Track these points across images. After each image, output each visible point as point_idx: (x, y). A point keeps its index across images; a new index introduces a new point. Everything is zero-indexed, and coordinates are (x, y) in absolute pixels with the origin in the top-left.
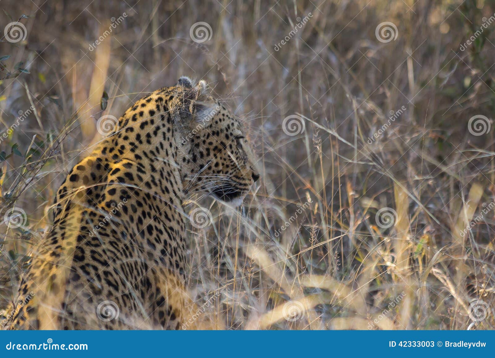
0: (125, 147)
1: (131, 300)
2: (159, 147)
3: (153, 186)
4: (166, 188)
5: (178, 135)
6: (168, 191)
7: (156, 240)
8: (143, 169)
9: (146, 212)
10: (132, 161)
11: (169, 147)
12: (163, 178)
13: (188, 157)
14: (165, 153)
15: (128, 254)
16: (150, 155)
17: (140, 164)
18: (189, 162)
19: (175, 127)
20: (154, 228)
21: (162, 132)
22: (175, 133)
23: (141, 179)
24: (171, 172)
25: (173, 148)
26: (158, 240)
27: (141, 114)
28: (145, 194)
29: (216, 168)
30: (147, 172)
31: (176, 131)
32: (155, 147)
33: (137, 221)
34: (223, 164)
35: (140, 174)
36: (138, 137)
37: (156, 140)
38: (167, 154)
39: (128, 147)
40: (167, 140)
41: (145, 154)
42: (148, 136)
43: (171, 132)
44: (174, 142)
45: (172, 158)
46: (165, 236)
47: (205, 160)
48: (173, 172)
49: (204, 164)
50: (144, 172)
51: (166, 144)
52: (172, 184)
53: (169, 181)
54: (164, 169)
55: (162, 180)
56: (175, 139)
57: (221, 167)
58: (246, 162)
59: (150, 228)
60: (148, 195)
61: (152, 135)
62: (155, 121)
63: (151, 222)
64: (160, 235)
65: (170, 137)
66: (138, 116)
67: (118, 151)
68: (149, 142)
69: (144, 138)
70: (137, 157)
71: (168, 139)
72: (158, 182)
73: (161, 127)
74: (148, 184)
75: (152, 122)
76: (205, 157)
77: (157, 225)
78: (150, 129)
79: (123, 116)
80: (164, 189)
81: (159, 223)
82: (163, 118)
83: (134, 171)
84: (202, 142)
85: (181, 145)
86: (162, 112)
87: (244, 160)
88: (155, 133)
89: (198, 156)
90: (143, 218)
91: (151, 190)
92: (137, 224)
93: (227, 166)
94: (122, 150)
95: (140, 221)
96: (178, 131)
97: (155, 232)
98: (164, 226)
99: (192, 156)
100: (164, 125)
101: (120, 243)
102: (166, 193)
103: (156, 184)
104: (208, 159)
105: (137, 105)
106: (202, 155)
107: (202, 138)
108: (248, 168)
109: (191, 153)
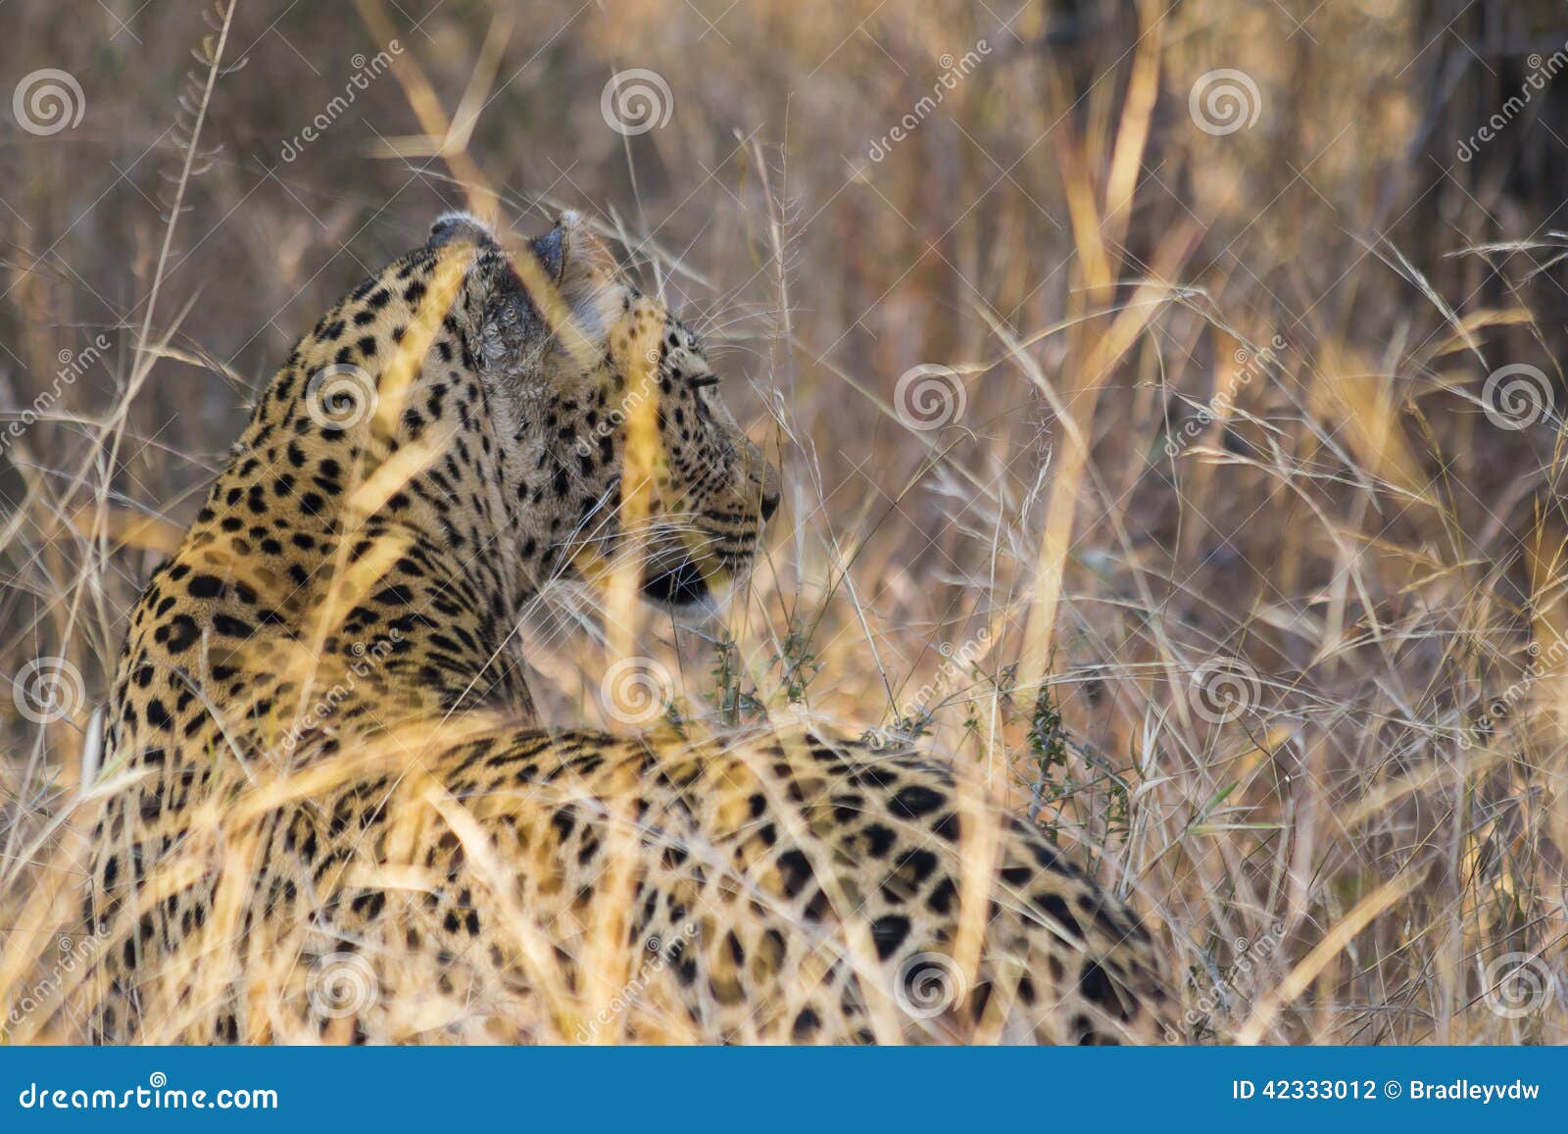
2: (457, 457)
5: (500, 406)
11: (483, 451)
13: (536, 480)
14: (475, 475)
16: (432, 489)
18: (539, 496)
19: (489, 380)
21: (454, 401)
22: (492, 401)
25: (491, 455)
27: (369, 346)
31: (493, 391)
32: (442, 457)
38: (481, 479)
40: (473, 430)
41: (416, 485)
42: (412, 418)
43: (480, 399)
44: (493, 431)
45: (494, 488)
47: (599, 479)
51: (474, 444)
54: (480, 532)
56: (493, 423)
58: (733, 461)
61: (426, 416)
65: (479, 417)
66: (357, 356)
67: (314, 483)
69: (400, 430)
71: (477, 424)
73: (449, 385)
76: (599, 471)
82: (446, 351)
84: (583, 421)
87: (723, 458)
88: (435, 408)
89: (575, 470)
94: (330, 478)
96: (501, 391)
99: (549, 474)
100: (455, 378)
104: (610, 472)
105: (338, 319)
106: (587, 465)
107: (585, 408)
108: (742, 478)
109: (547, 464)
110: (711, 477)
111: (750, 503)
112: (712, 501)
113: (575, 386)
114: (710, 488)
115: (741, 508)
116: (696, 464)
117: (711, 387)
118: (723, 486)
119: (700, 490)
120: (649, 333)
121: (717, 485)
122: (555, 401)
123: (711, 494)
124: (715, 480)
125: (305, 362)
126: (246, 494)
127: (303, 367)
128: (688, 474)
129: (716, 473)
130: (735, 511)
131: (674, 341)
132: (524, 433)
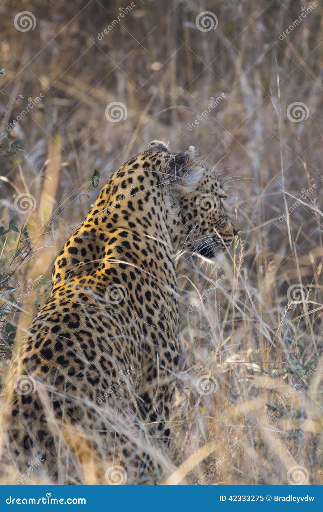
0: (119, 215)
1: (126, 364)
2: (151, 213)
3: (149, 253)
4: (160, 254)
5: (167, 198)
6: (162, 256)
7: (154, 305)
8: (138, 237)
9: (144, 279)
10: (127, 229)
11: (160, 211)
12: (157, 244)
13: (178, 219)
14: (157, 218)
15: (124, 320)
16: (143, 222)
17: (135, 232)
18: (178, 224)
19: (165, 190)
20: (152, 293)
21: (153, 197)
22: (165, 197)
23: (137, 247)
24: (164, 236)
25: (163, 212)
26: (156, 305)
27: (130, 180)
28: (143, 262)
29: (203, 226)
30: (142, 239)
31: (165, 194)
32: (147, 213)
33: (136, 287)
34: (209, 223)
35: (136, 242)
36: (130, 204)
37: (148, 206)
38: (159, 219)
39: (121, 216)
40: (157, 205)
41: (139, 221)
42: (140, 202)
43: (161, 196)
44: (164, 205)
45: (163, 222)
46: (161, 302)
47: (193, 221)
48: (165, 235)
49: (193, 224)
50: (139, 240)
51: (157, 209)
52: (165, 248)
53: (162, 245)
54: (157, 234)
55: (156, 246)
56: (164, 203)
57: (207, 226)
58: (228, 219)
59: (148, 294)
60: (145, 262)
61: (144, 201)
62: (145, 187)
63: (150, 288)
64: (157, 300)
65: (160, 201)
66: (127, 183)
67: (111, 220)
68: (141, 209)
69: (136, 205)
70: (132, 225)
71: (159, 203)
72: (152, 249)
73: (152, 192)
74: (144, 252)
75: (142, 188)
76: (193, 219)
77: (155, 290)
78: (141, 195)
79: (110, 183)
80: (158, 255)
81: (156, 288)
82: (152, 183)
83: (130, 239)
84: (190, 204)
85: (171, 208)
86: (151, 177)
87: (225, 218)
88: (146, 199)
89: (187, 218)
90: (141, 285)
91: (147, 257)
92: (136, 291)
93: (212, 225)
94: (115, 219)
95: (139, 288)
96: (168, 194)
97: (153, 298)
98: (160, 292)
99: (181, 218)
100: (154, 190)
101: (117, 310)
102: (160, 258)
103: (151, 251)
104: (196, 219)
105: (124, 171)
106: (190, 216)
107: (190, 201)
108: (230, 225)
109: (180, 215)
110: (222, 223)
111: (231, 231)
112: (221, 230)
113: (188, 195)
114: (221, 226)
115: (228, 232)
116: (218, 219)
117: (224, 198)
118: (224, 226)
119: (218, 227)
120: (209, 182)
121: (223, 226)
122: (182, 198)
123: (221, 228)
124: (222, 224)
125: (113, 184)
126: (94, 220)
127: (113, 185)
128: (216, 222)
129: (223, 222)
130: (227, 233)
131: (216, 184)
132: (173, 206)
